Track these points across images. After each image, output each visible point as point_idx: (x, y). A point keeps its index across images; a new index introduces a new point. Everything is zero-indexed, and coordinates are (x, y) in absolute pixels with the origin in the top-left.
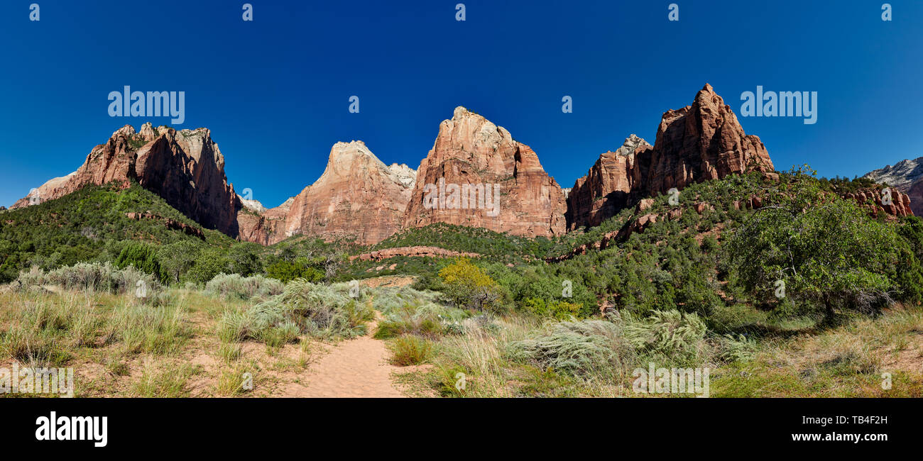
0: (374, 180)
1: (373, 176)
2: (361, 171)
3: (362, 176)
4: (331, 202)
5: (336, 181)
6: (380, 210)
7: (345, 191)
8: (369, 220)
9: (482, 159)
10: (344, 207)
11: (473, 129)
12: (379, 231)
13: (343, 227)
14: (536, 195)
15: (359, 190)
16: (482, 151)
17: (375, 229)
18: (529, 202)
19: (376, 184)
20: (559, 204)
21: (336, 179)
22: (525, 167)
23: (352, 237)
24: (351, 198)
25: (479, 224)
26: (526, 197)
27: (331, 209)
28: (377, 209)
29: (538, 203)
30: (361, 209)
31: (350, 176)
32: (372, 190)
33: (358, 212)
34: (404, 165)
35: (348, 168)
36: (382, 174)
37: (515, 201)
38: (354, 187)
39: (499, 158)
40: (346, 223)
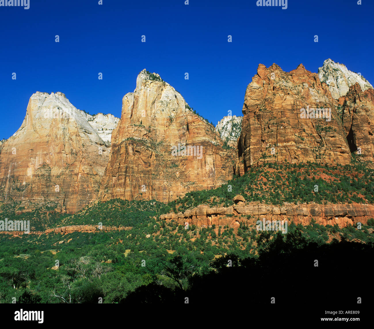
0: (75, 142)
1: (74, 137)
2: (61, 132)
3: (62, 138)
4: (30, 164)
5: (36, 141)
6: (80, 175)
7: (45, 152)
8: (69, 186)
9: (161, 130)
10: (43, 172)
11: (152, 100)
12: (79, 198)
13: (43, 193)
14: (202, 165)
15: (60, 153)
16: (160, 122)
17: (75, 196)
18: (196, 172)
19: (76, 147)
20: (223, 172)
21: (35, 138)
22: (192, 138)
23: (53, 205)
24: (51, 161)
25: (150, 197)
26: (193, 168)
27: (30, 172)
28: (77, 175)
29: (204, 172)
30: (62, 174)
31: (49, 136)
32: (72, 153)
33: (58, 177)
34: (109, 115)
35: (47, 126)
36: (82, 135)
37: (183, 172)
38: (54, 148)
39: (174, 126)
40: (46, 190)
